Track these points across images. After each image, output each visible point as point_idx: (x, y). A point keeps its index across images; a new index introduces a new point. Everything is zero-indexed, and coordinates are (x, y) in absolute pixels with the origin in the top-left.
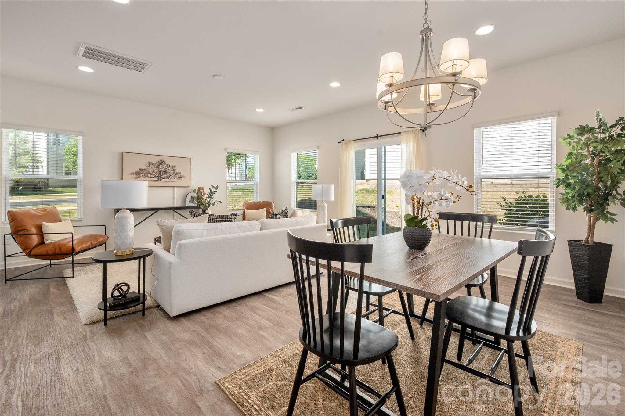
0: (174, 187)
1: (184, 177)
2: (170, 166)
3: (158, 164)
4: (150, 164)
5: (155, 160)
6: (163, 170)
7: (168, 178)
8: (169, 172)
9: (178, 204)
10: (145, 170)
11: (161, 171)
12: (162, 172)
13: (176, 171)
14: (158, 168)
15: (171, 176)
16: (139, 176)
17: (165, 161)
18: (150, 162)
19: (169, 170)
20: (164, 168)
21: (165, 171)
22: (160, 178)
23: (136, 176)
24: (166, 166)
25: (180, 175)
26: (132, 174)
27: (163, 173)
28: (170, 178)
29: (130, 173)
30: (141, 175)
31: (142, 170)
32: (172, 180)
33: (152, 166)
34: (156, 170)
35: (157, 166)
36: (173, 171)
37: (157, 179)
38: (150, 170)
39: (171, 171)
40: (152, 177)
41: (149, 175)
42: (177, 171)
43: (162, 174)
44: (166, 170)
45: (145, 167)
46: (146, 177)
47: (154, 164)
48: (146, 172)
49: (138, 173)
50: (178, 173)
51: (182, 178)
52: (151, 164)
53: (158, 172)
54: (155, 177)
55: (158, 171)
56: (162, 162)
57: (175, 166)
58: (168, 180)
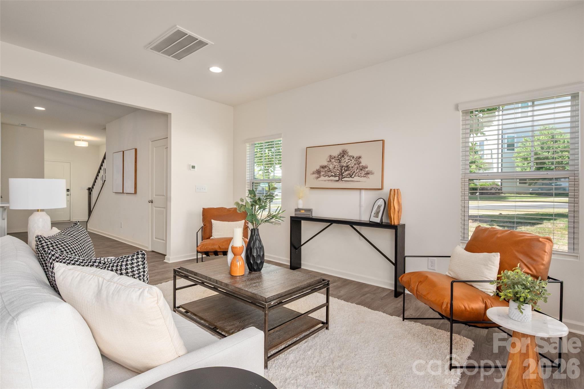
0: (360, 189)
1: (372, 174)
2: (353, 158)
3: (339, 157)
4: (330, 158)
5: (336, 152)
6: (345, 165)
7: (351, 177)
8: (352, 167)
10: (325, 167)
11: (342, 167)
12: (343, 168)
13: (361, 165)
14: (340, 162)
15: (354, 172)
16: (320, 176)
17: (348, 151)
18: (331, 156)
19: (352, 164)
20: (347, 161)
21: (347, 166)
22: (341, 177)
23: (316, 175)
24: (348, 158)
25: (367, 170)
26: (313, 173)
27: (344, 169)
28: (353, 176)
30: (322, 173)
31: (322, 168)
32: (356, 178)
33: (333, 160)
34: (337, 166)
35: (338, 160)
36: (357, 165)
37: (337, 178)
38: (331, 167)
39: (355, 164)
40: (332, 176)
41: (330, 174)
42: (363, 164)
43: (343, 171)
44: (349, 163)
45: (325, 163)
46: (326, 176)
47: (335, 157)
48: (326, 169)
49: (319, 171)
50: (364, 168)
51: (369, 176)
52: (332, 158)
53: (339, 168)
54: (335, 176)
55: (339, 166)
56: (344, 153)
57: (360, 157)
58: (351, 179)
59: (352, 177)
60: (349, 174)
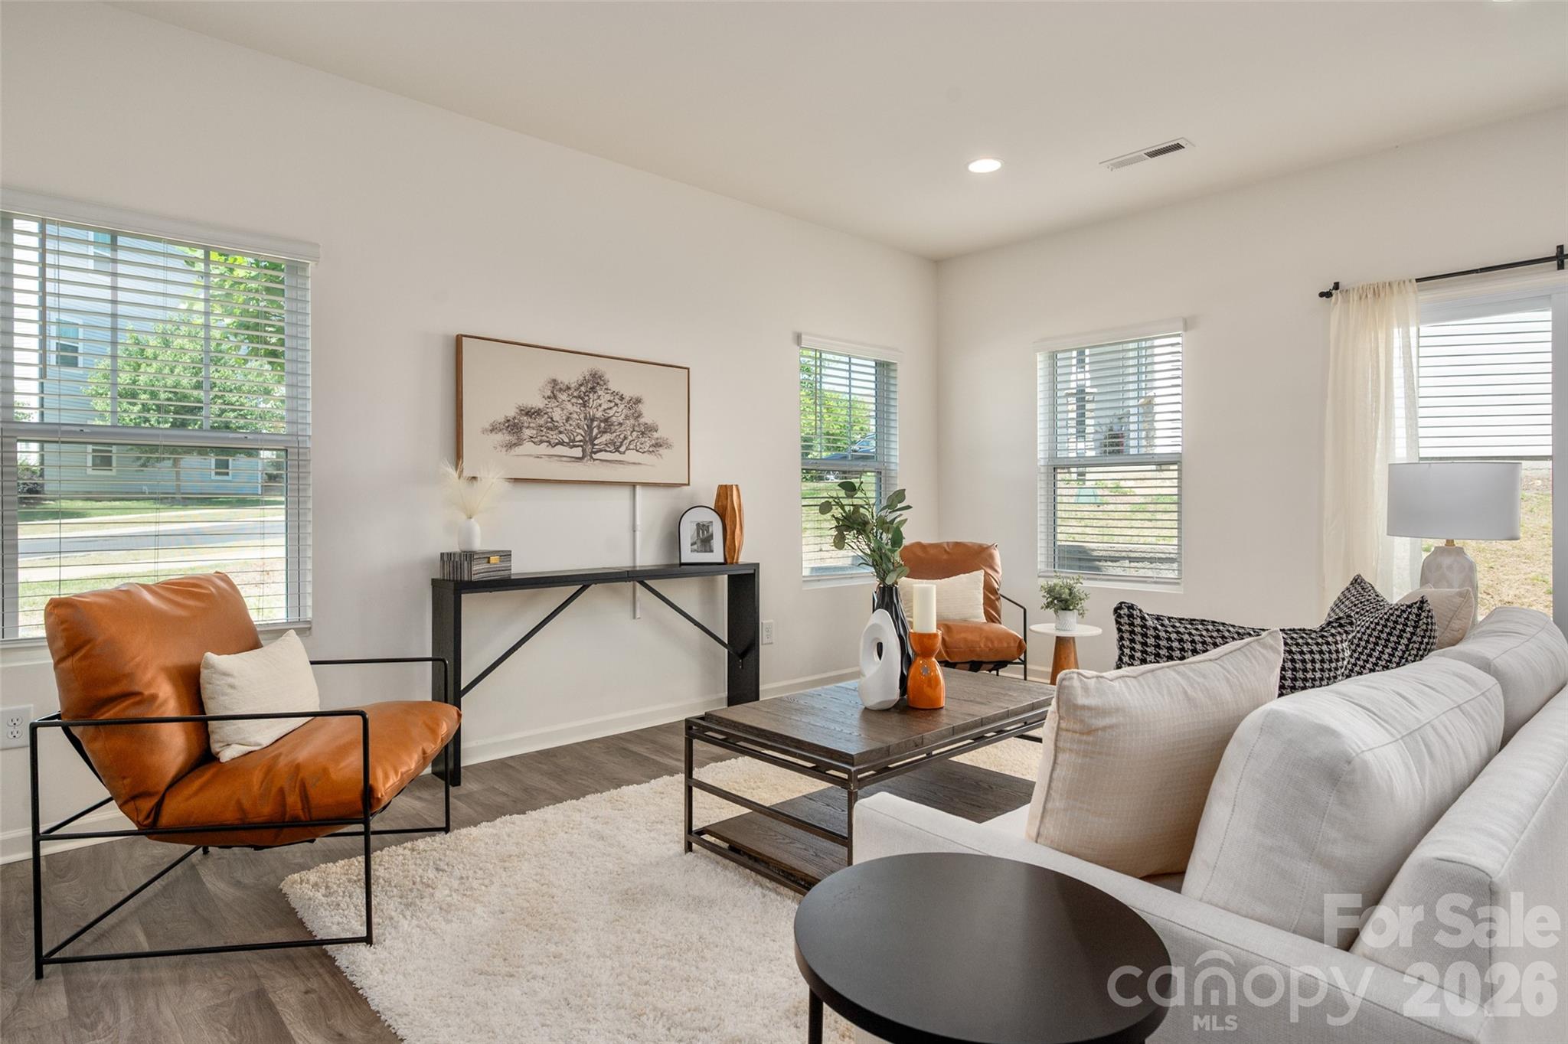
0: (633, 485)
1: (669, 446)
2: (622, 398)
3: (583, 389)
4: (556, 388)
5: (572, 373)
6: (599, 414)
7: (617, 450)
8: (620, 424)
9: (648, 557)
10: (538, 413)
11: (592, 420)
12: (595, 423)
13: (642, 420)
14: (585, 406)
15: (625, 438)
16: (519, 438)
17: (607, 377)
18: (554, 382)
19: (618, 414)
20: (605, 406)
21: (606, 420)
22: (589, 448)
23: (504, 437)
24: (608, 397)
25: (656, 435)
26: (494, 429)
27: (599, 427)
28: (622, 449)
29: (487, 426)
30: (527, 433)
31: (527, 414)
32: (631, 456)
33: (563, 397)
34: (575, 416)
35: (579, 397)
36: (632, 421)
37: (577, 452)
38: (557, 415)
39: (627, 417)
40: (562, 443)
41: (553, 436)
42: (647, 418)
43: (595, 431)
44: (611, 413)
45: (538, 402)
46: (542, 442)
47: (569, 388)
48: (541, 421)
49: (515, 425)
50: (648, 430)
51: (661, 451)
52: (561, 390)
53: (583, 423)
54: (572, 444)
55: (582, 416)
56: (594, 382)
57: (638, 401)
58: (616, 456)
59: (619, 452)
60: (613, 443)
